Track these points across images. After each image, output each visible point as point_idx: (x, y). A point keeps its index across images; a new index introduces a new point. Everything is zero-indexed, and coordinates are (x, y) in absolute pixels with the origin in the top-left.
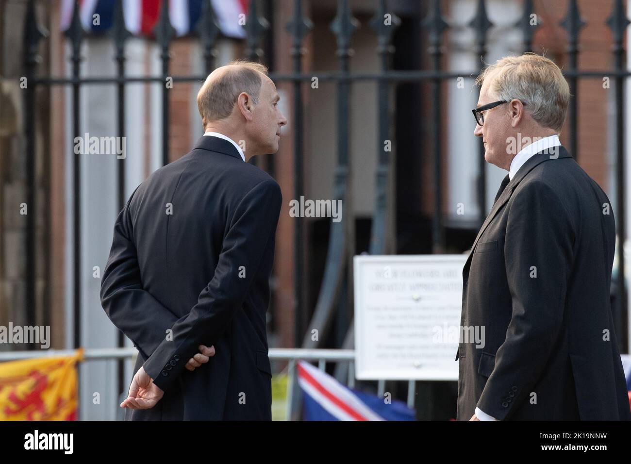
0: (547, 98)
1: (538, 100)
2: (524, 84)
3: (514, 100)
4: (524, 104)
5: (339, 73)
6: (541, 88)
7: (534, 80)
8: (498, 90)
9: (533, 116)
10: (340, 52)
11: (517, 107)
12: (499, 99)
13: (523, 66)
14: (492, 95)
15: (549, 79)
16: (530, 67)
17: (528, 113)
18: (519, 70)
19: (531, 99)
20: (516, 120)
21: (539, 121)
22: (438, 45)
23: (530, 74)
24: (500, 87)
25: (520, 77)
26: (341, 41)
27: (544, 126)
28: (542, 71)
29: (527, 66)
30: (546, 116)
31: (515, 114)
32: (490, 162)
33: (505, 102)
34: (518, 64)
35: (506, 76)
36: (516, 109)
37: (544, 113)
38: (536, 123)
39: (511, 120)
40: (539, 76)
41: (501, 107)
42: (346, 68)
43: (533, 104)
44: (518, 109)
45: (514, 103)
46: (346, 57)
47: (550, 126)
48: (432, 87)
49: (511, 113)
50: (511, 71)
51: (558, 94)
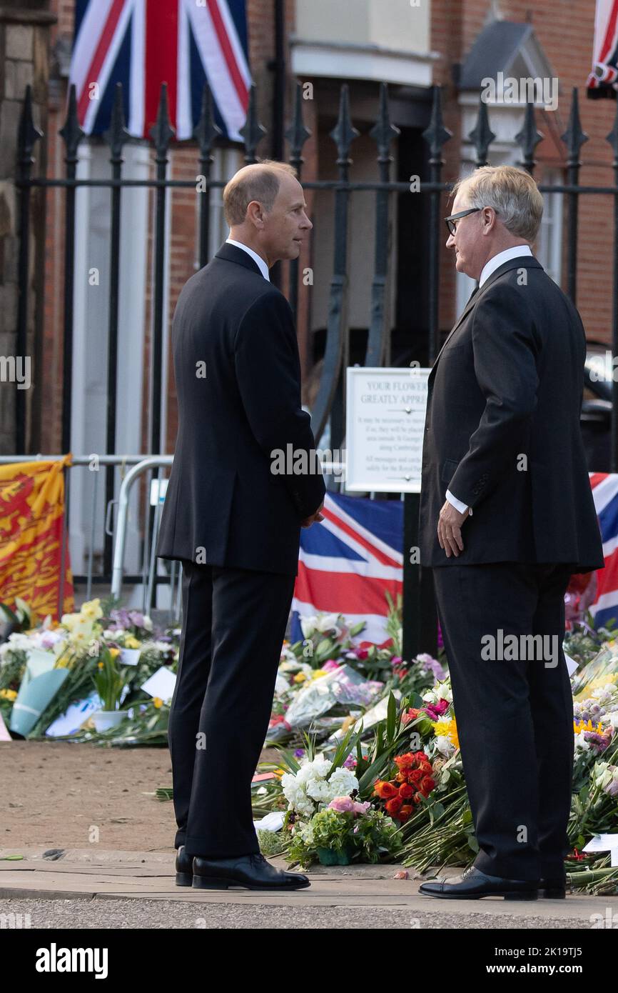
0: (521, 207)
1: (511, 209)
2: (498, 192)
3: (487, 207)
4: (497, 213)
5: (340, 183)
6: (515, 197)
7: (508, 189)
8: (471, 197)
9: (505, 225)
10: (340, 161)
11: (489, 215)
12: (472, 207)
13: (498, 174)
14: (466, 203)
15: (523, 189)
16: (505, 176)
17: (501, 222)
18: (494, 178)
19: (504, 207)
20: (488, 228)
21: (510, 229)
22: (438, 156)
23: (504, 183)
24: (473, 195)
25: (494, 186)
26: (340, 150)
27: (516, 235)
28: (517, 181)
29: (502, 174)
30: (518, 225)
31: (487, 222)
32: (462, 270)
33: (478, 210)
34: (494, 173)
35: (480, 184)
36: (488, 217)
37: (517, 222)
38: (507, 231)
39: (482, 228)
40: (513, 184)
41: (473, 215)
42: (345, 177)
43: (506, 213)
44: (490, 217)
45: (487, 211)
46: (346, 165)
47: (522, 236)
48: (433, 197)
49: (484, 221)
50: (486, 180)
51: (531, 204)
